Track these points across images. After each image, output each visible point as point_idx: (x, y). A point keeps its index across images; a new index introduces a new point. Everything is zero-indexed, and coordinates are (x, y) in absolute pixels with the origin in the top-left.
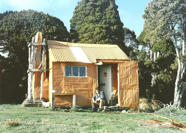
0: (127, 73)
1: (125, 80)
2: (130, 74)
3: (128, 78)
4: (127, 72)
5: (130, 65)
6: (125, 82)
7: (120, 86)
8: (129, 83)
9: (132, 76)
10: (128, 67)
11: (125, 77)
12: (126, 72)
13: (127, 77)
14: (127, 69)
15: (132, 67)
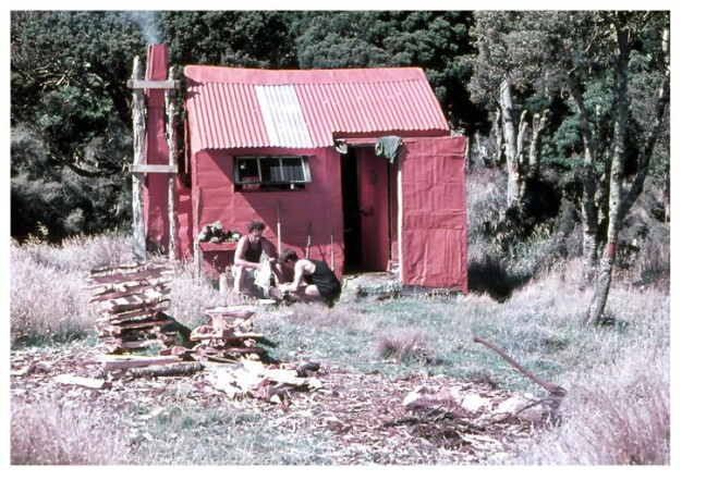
0: (429, 177)
1: (420, 200)
2: (438, 180)
3: (430, 193)
4: (427, 175)
5: (438, 152)
6: (421, 206)
7: (403, 217)
8: (433, 210)
9: (442, 187)
10: (432, 157)
11: (420, 191)
12: (423, 173)
13: (427, 190)
14: (429, 164)
15: (445, 158)
